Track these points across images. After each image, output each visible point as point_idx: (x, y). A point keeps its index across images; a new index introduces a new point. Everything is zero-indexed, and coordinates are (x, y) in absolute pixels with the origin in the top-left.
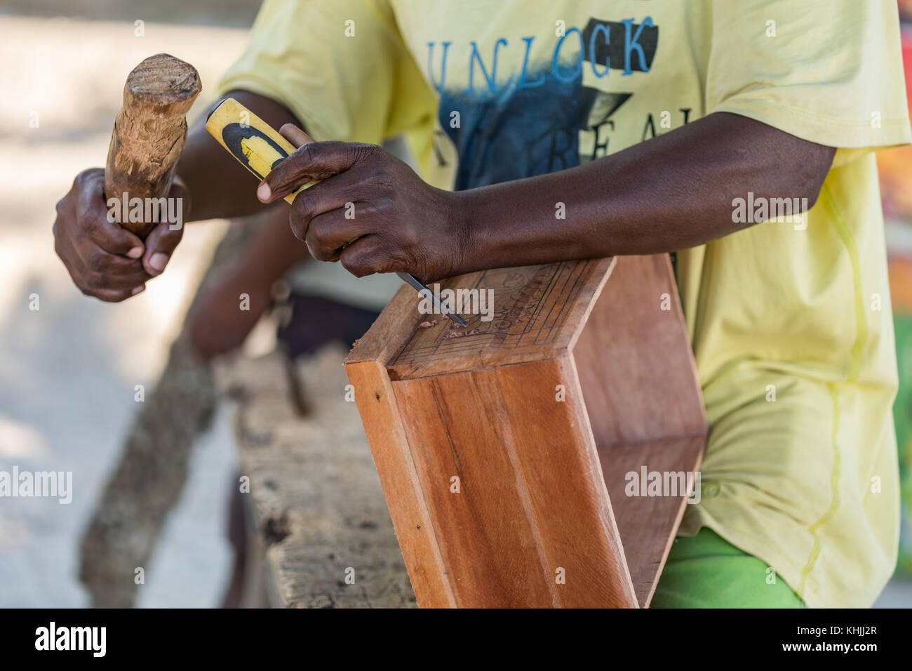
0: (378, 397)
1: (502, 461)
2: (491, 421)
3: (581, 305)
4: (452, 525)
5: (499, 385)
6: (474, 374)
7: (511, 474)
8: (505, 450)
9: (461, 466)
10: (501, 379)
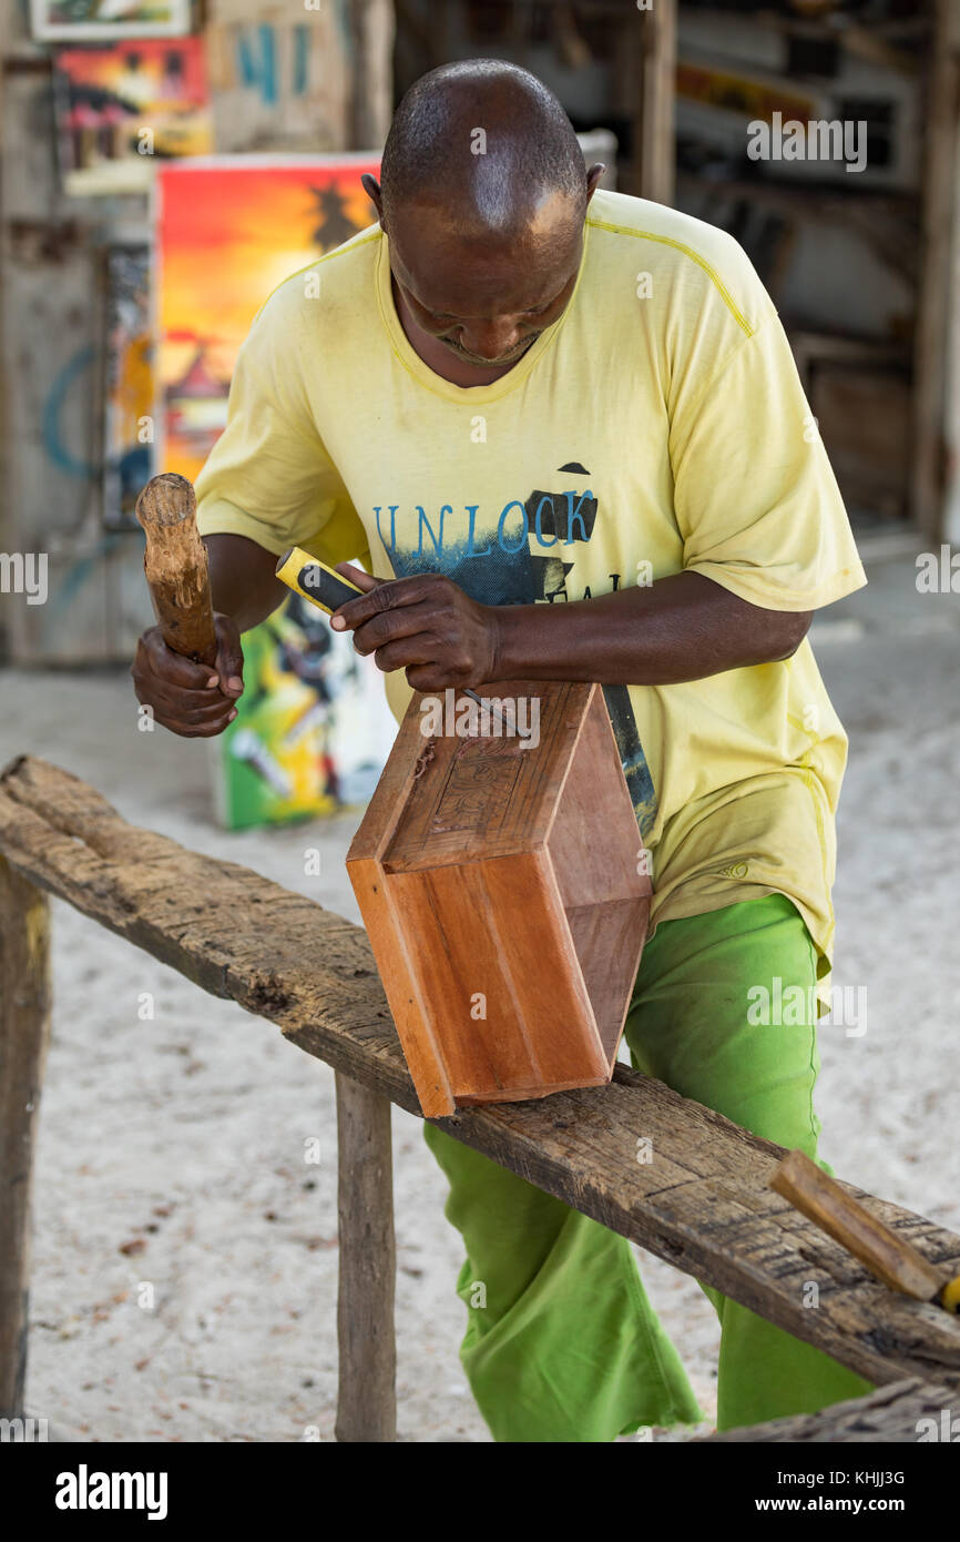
0: (375, 890)
1: (485, 941)
2: (475, 906)
3: (549, 799)
4: (440, 998)
5: (482, 875)
6: (461, 867)
7: (494, 951)
8: (488, 931)
9: (449, 946)
10: (485, 870)
